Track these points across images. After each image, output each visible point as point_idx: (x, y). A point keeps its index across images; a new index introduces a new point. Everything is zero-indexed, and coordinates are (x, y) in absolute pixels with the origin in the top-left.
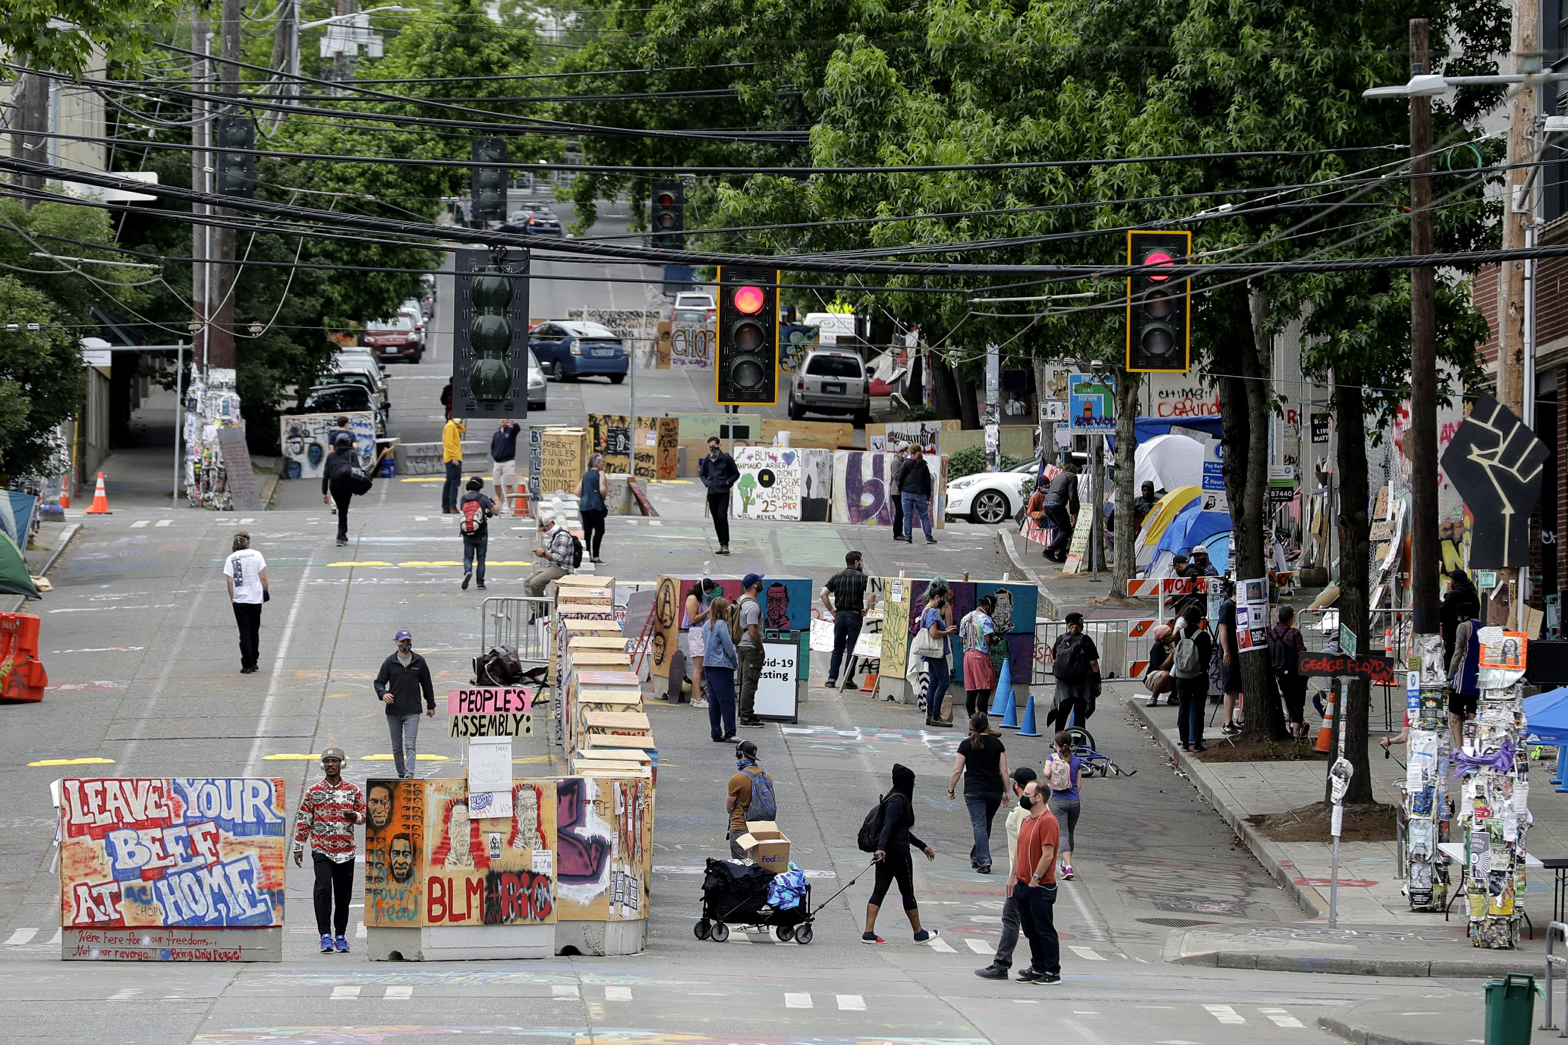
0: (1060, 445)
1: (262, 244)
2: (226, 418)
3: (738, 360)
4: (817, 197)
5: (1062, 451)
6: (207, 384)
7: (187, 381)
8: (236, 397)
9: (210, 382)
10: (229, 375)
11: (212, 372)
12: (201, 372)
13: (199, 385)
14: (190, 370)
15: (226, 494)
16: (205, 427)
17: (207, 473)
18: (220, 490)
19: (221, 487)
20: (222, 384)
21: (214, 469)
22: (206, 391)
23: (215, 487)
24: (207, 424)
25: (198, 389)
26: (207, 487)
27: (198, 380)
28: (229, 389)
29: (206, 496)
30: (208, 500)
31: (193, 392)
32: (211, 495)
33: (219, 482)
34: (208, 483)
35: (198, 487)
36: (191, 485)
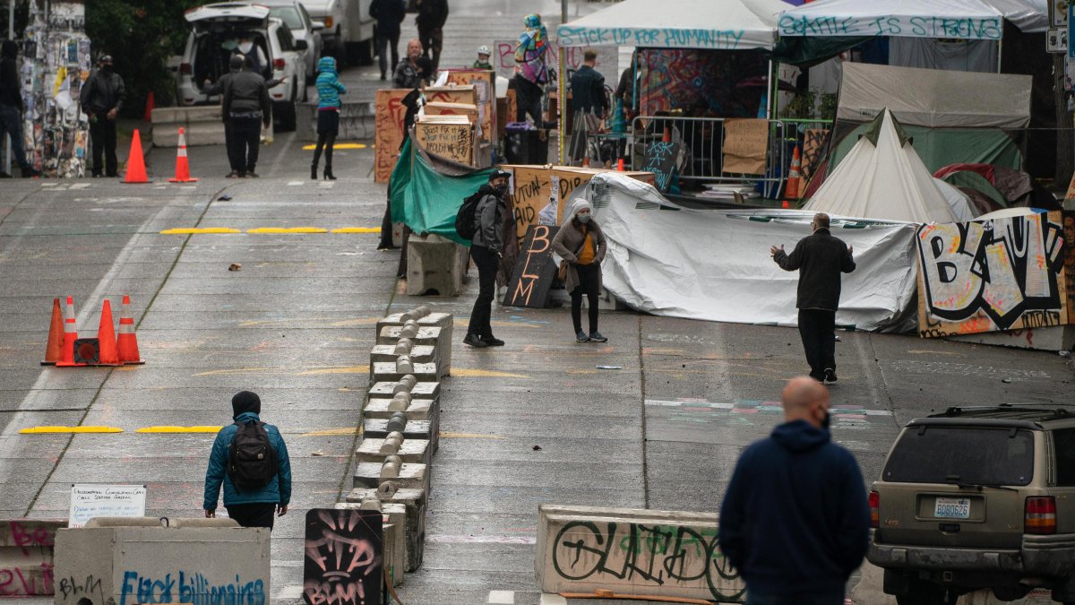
2: (73, 64)
8: (85, 39)
9: (52, 20)
10: (75, 11)
12: (41, 7)
13: (39, 24)
15: (75, 161)
16: (47, 76)
17: (50, 134)
18: (67, 156)
19: (67, 151)
20: (67, 22)
21: (58, 130)
22: (47, 32)
23: (60, 152)
24: (49, 73)
25: (38, 29)
26: (50, 152)
27: (37, 18)
28: (76, 29)
29: (49, 163)
30: (52, 168)
31: (32, 32)
32: (55, 161)
33: (64, 146)
34: (51, 147)
35: (39, 152)
36: (31, 150)
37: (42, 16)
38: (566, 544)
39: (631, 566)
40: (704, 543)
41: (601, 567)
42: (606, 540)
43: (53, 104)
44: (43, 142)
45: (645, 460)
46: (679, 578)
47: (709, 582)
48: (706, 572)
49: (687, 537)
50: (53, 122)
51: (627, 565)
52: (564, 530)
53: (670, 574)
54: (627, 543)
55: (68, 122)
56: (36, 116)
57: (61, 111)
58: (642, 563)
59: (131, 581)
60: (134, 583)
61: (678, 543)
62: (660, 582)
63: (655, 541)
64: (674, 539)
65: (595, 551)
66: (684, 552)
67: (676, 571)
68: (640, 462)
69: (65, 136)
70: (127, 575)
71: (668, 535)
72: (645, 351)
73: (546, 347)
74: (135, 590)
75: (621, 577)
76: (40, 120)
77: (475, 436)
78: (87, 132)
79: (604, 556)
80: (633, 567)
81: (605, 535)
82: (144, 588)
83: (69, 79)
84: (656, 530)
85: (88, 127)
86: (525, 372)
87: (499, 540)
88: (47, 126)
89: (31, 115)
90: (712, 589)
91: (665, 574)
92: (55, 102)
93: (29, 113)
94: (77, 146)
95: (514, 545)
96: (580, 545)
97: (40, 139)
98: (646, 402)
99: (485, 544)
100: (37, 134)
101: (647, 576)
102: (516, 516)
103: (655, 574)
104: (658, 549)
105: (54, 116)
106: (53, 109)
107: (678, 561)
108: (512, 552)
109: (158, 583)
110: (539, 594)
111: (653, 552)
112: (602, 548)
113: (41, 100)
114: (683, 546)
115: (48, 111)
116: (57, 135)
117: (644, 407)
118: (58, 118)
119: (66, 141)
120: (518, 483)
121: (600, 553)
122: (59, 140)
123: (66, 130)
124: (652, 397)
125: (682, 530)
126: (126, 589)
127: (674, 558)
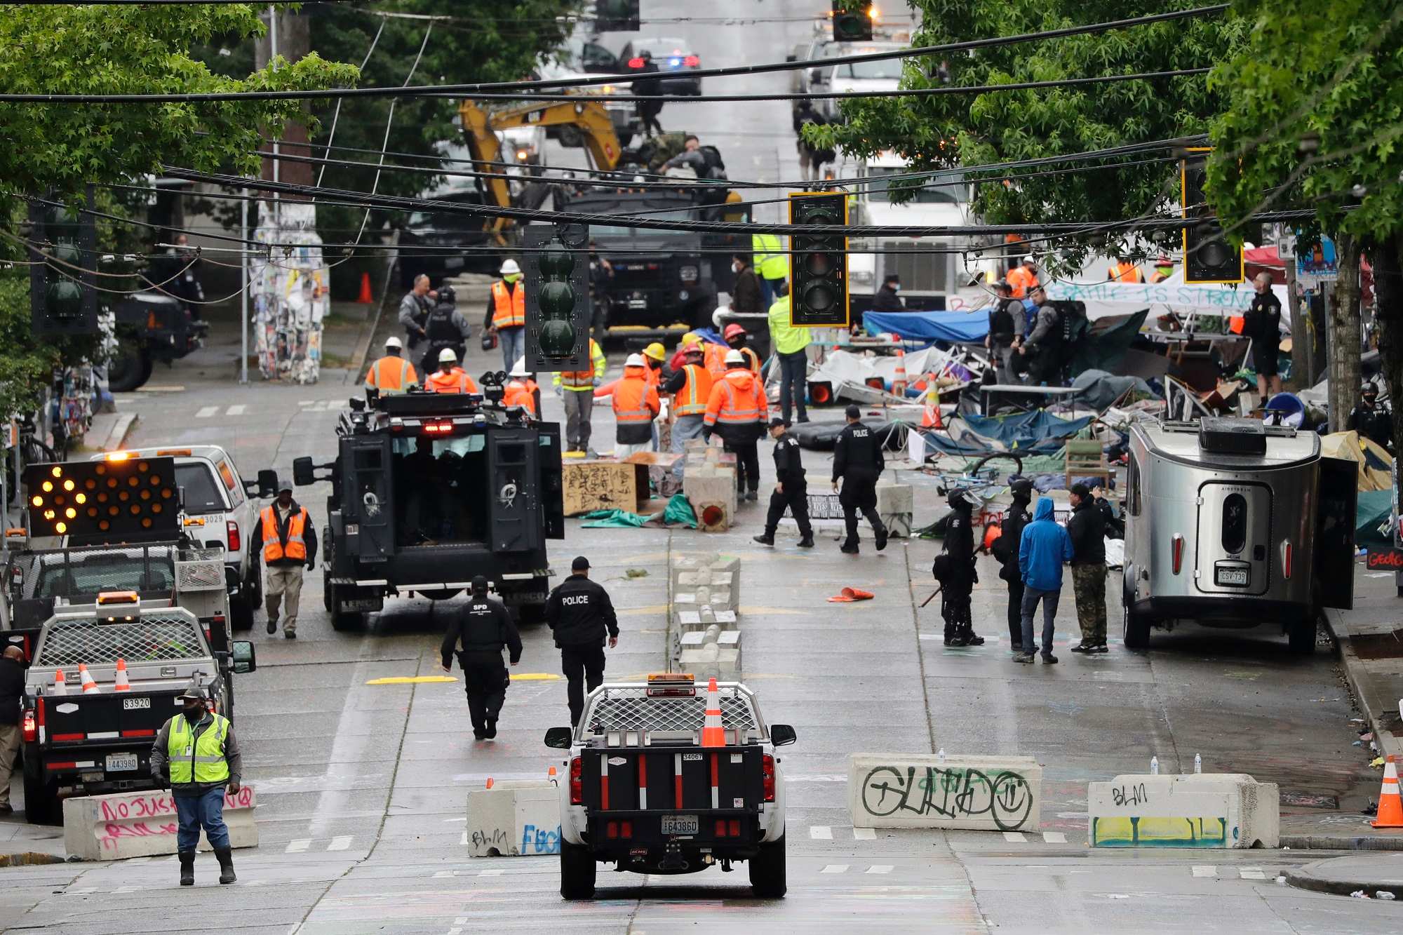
0: (1305, 288)
1: (344, 43)
2: (305, 266)
3: (810, 285)
4: (910, 110)
5: (1307, 295)
6: (279, 223)
7: (254, 221)
8: (317, 240)
9: (283, 222)
10: (306, 213)
11: (284, 208)
12: (271, 209)
13: (269, 224)
14: (257, 207)
15: (308, 362)
16: (279, 278)
17: (284, 336)
18: (300, 358)
19: (301, 353)
20: (298, 223)
21: (291, 332)
22: (278, 233)
23: (293, 354)
24: (281, 274)
25: (268, 229)
26: (284, 354)
27: (267, 220)
28: (307, 230)
29: (283, 365)
30: (285, 370)
31: (263, 234)
32: (288, 363)
33: (298, 347)
34: (285, 349)
35: (272, 354)
36: (263, 352)
37: (272, 218)
38: (873, 786)
39: (927, 803)
40: (989, 782)
41: (902, 805)
42: (906, 782)
43: (285, 306)
44: (276, 345)
45: (926, 695)
46: (969, 812)
47: (994, 815)
48: (992, 806)
49: (974, 777)
50: (286, 324)
51: (925, 802)
52: (870, 775)
53: (961, 809)
54: (924, 784)
55: (301, 323)
56: (269, 318)
57: (294, 312)
58: (937, 799)
59: (530, 833)
60: (532, 834)
61: (968, 782)
62: (953, 816)
63: (948, 781)
64: (963, 780)
65: (898, 791)
66: (972, 790)
67: (966, 807)
68: (922, 699)
69: (298, 338)
70: (526, 828)
71: (959, 777)
72: (914, 582)
73: (822, 581)
74: (533, 840)
75: (920, 812)
76: (273, 321)
77: (772, 676)
78: (320, 333)
79: (905, 795)
80: (930, 804)
81: (906, 777)
82: (540, 838)
83: (301, 281)
84: (948, 773)
85: (322, 327)
86: (808, 608)
87: (808, 778)
88: (279, 328)
89: (262, 318)
90: (997, 821)
91: (957, 809)
92: (288, 303)
93: (261, 315)
94: (310, 347)
95: (822, 783)
96: (884, 787)
97: (273, 341)
98: (921, 637)
99: (798, 783)
100: (270, 336)
101: (942, 811)
102: (820, 755)
103: (949, 809)
104: (950, 788)
105: (287, 318)
106: (286, 311)
107: (968, 797)
108: (821, 790)
109: (551, 833)
110: (851, 829)
111: (947, 791)
112: (904, 789)
113: (272, 301)
114: (972, 786)
115: (280, 312)
116: (289, 337)
117: (918, 641)
118: (291, 319)
119: (300, 342)
120: (817, 723)
121: (902, 793)
122: (292, 342)
123: (300, 332)
124: (927, 631)
125: (970, 772)
126: (526, 838)
127: (964, 795)
